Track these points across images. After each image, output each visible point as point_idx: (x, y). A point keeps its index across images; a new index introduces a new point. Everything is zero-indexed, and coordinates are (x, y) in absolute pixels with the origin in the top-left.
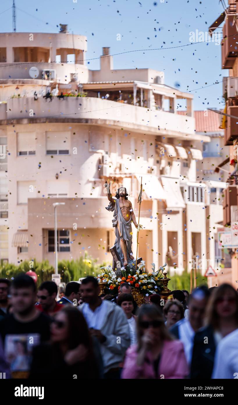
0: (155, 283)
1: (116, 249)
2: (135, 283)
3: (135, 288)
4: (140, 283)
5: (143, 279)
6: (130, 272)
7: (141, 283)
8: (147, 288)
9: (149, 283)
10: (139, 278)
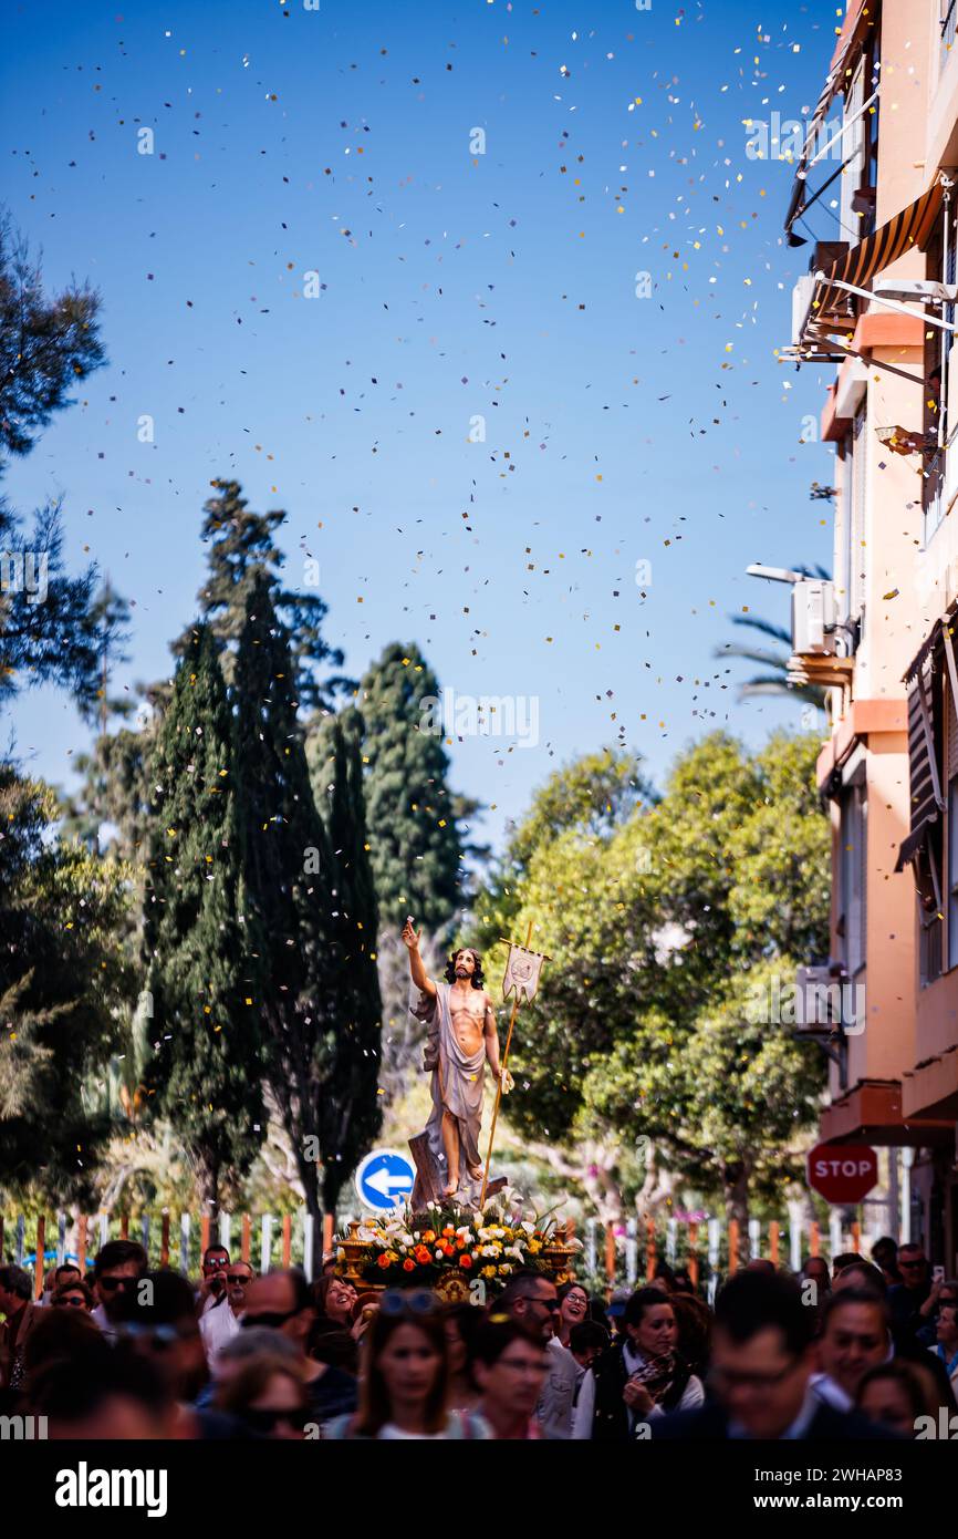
0: (523, 1261)
1: (427, 1142)
2: (459, 1252)
3: (461, 1269)
4: (475, 1254)
5: (488, 1243)
6: (452, 1218)
7: (480, 1254)
8: (497, 1275)
9: (503, 1258)
10: (477, 1242)
